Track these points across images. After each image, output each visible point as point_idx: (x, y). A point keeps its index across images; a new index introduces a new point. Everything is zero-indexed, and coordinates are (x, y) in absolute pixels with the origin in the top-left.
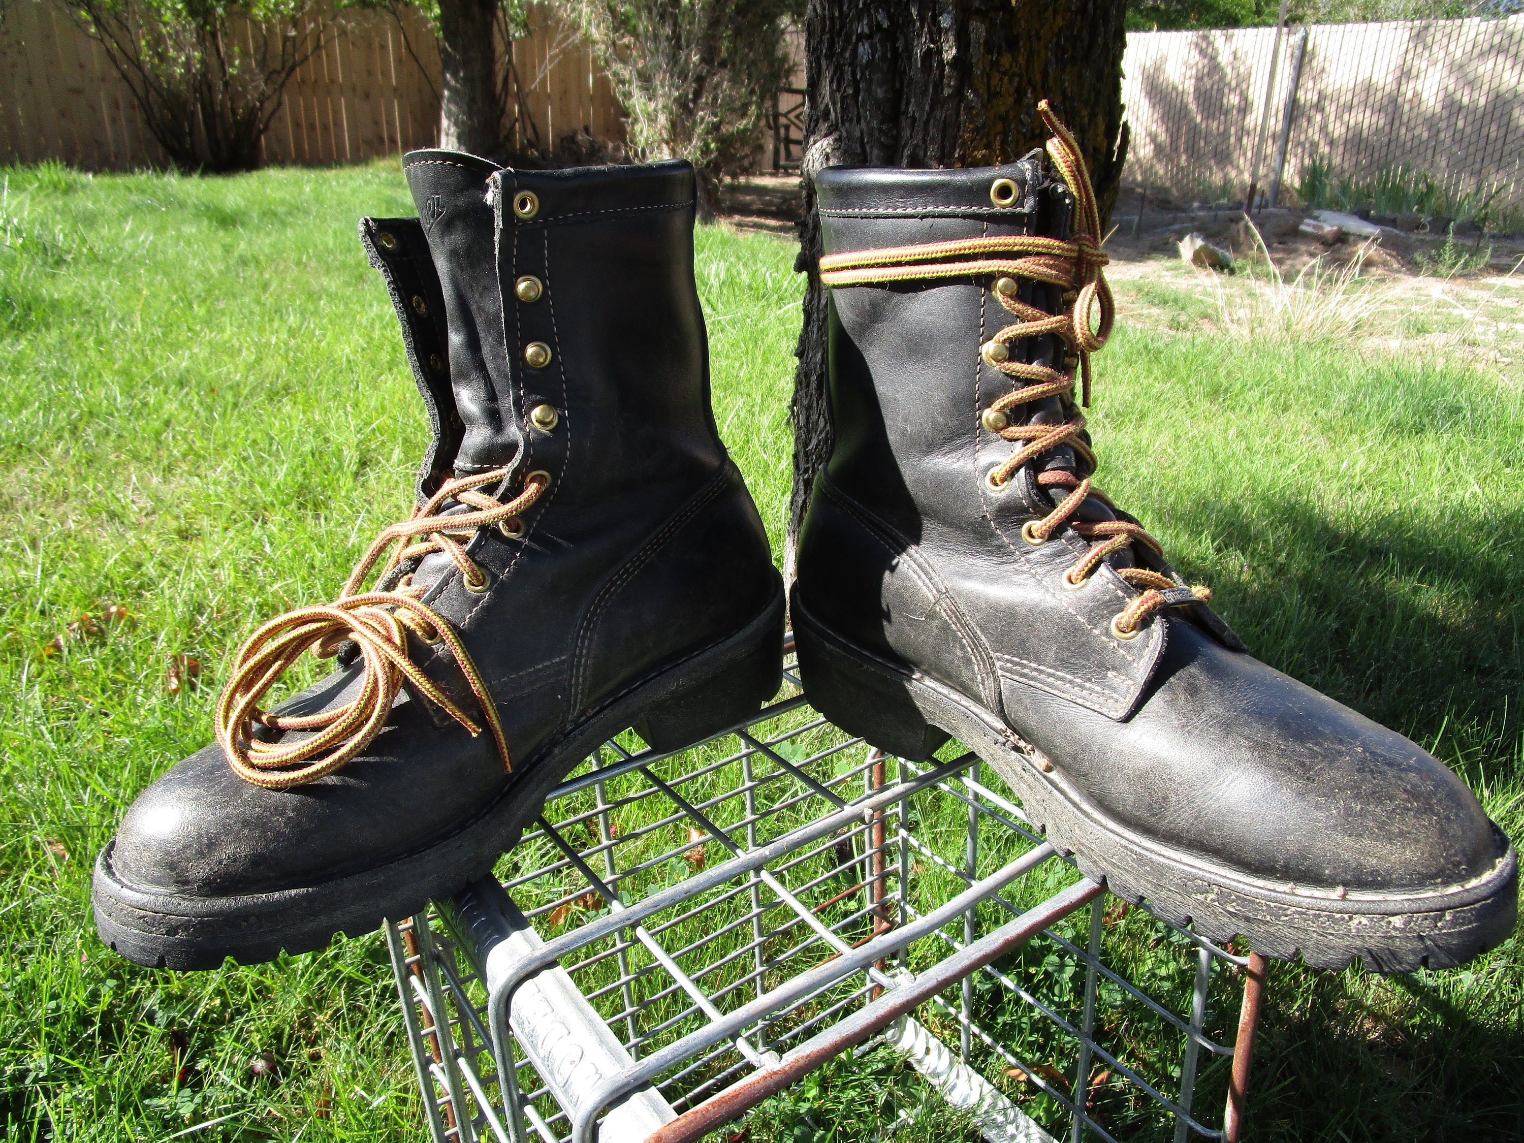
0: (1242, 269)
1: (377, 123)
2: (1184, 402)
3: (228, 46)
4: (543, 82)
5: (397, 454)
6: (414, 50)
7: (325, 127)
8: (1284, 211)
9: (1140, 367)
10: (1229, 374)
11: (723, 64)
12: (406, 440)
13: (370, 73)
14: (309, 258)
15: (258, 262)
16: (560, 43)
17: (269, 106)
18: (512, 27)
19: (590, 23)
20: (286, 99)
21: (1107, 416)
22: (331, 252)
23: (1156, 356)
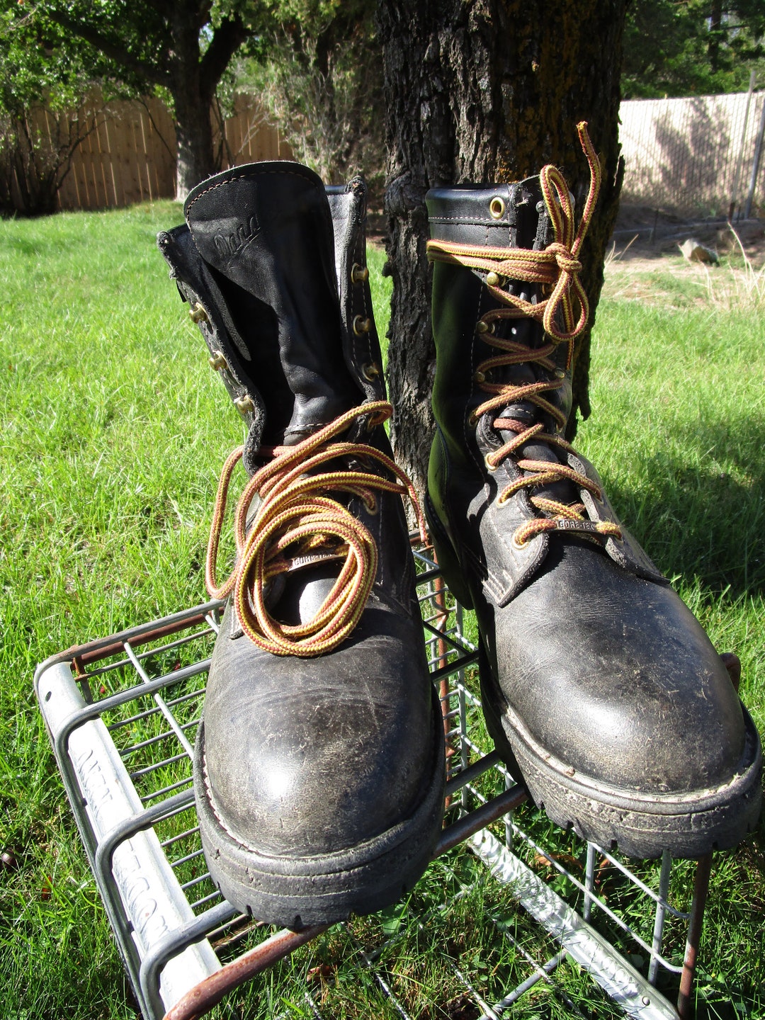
0: (725, 262)
1: (135, 180)
2: (682, 358)
3: (33, 129)
4: (247, 148)
5: (133, 409)
6: (158, 128)
7: (100, 184)
8: (755, 221)
9: (652, 333)
10: (714, 336)
11: (365, 132)
12: (139, 400)
13: (129, 145)
14: (83, 274)
15: (48, 278)
16: (257, 121)
17: (62, 170)
18: (224, 111)
19: (273, 105)
20: (73, 165)
21: (627, 369)
22: (99, 270)
23: (662, 326)
